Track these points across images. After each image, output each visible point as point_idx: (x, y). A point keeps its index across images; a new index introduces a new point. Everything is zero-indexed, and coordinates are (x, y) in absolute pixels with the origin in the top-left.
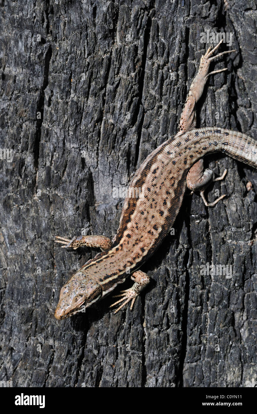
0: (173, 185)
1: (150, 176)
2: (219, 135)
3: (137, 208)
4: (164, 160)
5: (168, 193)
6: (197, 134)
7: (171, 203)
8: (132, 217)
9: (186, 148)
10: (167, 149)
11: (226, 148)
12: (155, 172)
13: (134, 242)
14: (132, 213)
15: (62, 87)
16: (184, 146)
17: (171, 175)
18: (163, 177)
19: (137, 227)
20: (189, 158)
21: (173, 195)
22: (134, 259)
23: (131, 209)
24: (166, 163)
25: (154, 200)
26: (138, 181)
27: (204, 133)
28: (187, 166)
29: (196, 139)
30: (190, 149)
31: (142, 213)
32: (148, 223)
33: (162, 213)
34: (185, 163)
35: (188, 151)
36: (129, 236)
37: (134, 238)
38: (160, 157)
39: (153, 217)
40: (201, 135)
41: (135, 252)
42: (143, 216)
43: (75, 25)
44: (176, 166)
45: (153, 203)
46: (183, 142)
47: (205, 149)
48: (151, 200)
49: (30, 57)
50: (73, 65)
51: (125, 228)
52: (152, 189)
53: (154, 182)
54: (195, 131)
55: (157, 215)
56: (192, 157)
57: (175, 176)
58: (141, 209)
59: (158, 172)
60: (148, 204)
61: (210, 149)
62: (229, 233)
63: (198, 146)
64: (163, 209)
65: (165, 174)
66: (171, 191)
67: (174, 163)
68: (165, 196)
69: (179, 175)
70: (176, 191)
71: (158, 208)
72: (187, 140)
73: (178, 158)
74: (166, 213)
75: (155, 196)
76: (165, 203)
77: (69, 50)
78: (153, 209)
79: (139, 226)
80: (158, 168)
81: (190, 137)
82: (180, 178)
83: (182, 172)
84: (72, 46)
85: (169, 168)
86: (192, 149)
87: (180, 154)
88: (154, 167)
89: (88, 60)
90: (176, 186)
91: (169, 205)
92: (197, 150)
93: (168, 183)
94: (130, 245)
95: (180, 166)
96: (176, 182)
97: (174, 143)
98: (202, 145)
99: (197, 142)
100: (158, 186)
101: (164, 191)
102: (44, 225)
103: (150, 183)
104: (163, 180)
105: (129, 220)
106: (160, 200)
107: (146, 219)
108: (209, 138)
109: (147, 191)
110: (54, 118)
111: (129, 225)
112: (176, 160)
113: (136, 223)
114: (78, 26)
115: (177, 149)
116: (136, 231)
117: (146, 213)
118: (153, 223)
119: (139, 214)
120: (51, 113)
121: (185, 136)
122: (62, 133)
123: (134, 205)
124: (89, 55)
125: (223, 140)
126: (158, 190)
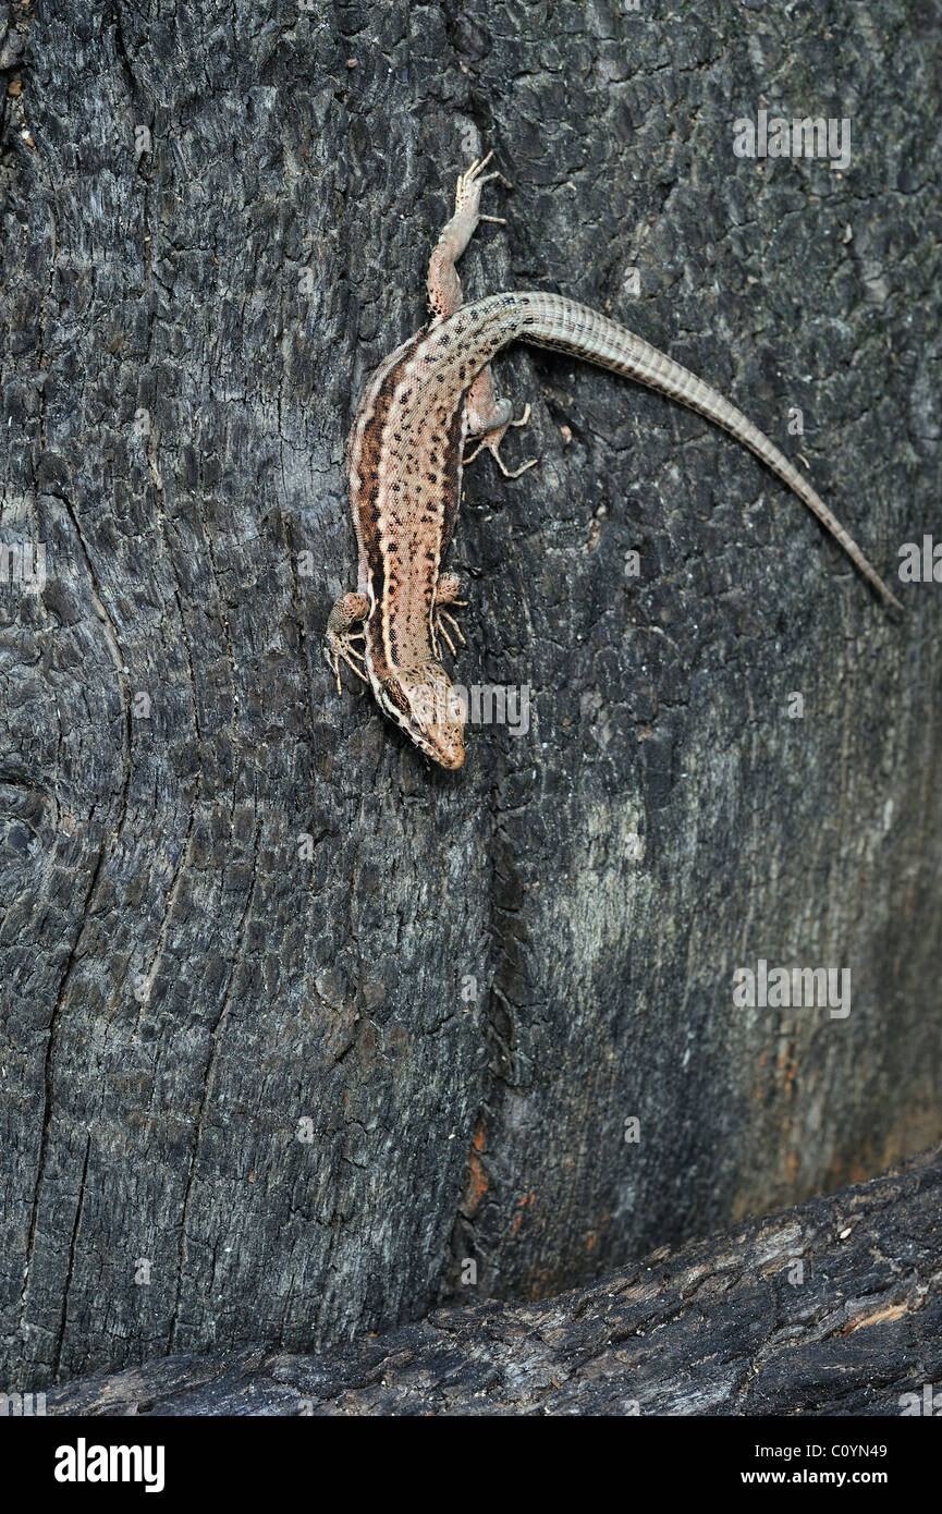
0: (443, 423)
1: (395, 410)
2: (513, 307)
3: (382, 481)
4: (419, 374)
5: (436, 439)
6: (475, 315)
7: (445, 457)
8: (379, 502)
9: (460, 347)
10: (422, 351)
11: (530, 329)
12: (404, 400)
13: (408, 554)
14: (374, 495)
15: (201, 278)
16: (456, 343)
17: (437, 405)
18: (422, 408)
19: (398, 521)
20: (467, 366)
21: (446, 442)
22: (429, 580)
23: (369, 486)
24: (425, 379)
25: (410, 457)
26: (370, 422)
27: (486, 311)
28: (467, 383)
29: (475, 326)
30: (467, 347)
31: (396, 488)
32: (413, 504)
33: (433, 478)
34: (462, 376)
35: (464, 351)
36: (393, 548)
37: (403, 544)
38: (410, 367)
39: (419, 489)
40: (481, 315)
41: (420, 569)
42: (400, 494)
43: (213, 146)
44: (445, 385)
45: (411, 462)
46: (453, 335)
47: (495, 342)
48: (405, 458)
49: (117, 226)
50: (221, 229)
51: (379, 536)
52: (403, 435)
53: (406, 422)
54: (467, 311)
55: (425, 483)
56: (472, 362)
57: (446, 404)
58: (390, 480)
59: (412, 399)
60: (402, 466)
61: (505, 340)
62: (548, 533)
63: (481, 339)
64: (432, 470)
65: (425, 401)
66: (441, 434)
67: (441, 379)
68: (431, 446)
69: (452, 403)
70: (449, 434)
71: (422, 471)
72: (459, 330)
73: (447, 368)
74: (441, 477)
75: (410, 449)
76: (434, 459)
77: (207, 199)
78: (414, 475)
79: (400, 516)
80: (410, 392)
81: (464, 323)
82: (455, 409)
83: (458, 396)
84: (214, 188)
85: (432, 390)
86: (472, 347)
87: (450, 360)
88: (400, 390)
89: (246, 215)
90: (449, 423)
91: (442, 461)
92: (481, 346)
93: (433, 421)
94: (406, 563)
95: (454, 384)
96: (449, 416)
97: (436, 337)
98: (489, 335)
99: (479, 332)
100: (415, 427)
101: (427, 435)
102: (195, 567)
103: (398, 424)
104: (421, 416)
105: (376, 515)
106: (422, 454)
107: (406, 497)
108: (496, 318)
109: (394, 442)
110: (188, 345)
111: (382, 524)
112: (444, 372)
113: (394, 514)
114: (219, 147)
115: (442, 350)
116: (401, 529)
117: (402, 485)
118: (423, 500)
119: (392, 492)
120: (179, 334)
121: (453, 322)
122: (206, 374)
123: (374, 476)
124: (247, 203)
125: (522, 316)
126: (415, 436)
